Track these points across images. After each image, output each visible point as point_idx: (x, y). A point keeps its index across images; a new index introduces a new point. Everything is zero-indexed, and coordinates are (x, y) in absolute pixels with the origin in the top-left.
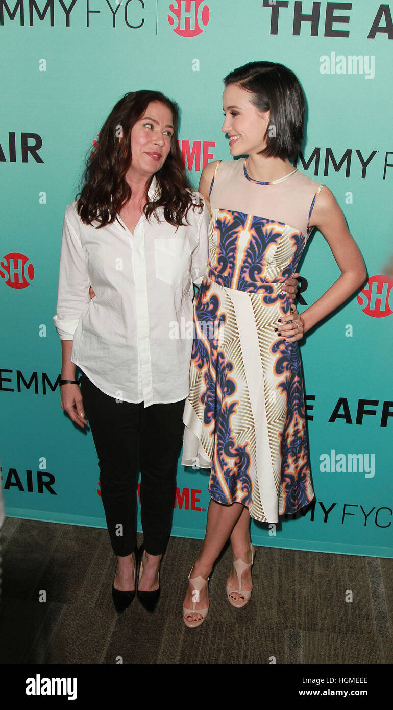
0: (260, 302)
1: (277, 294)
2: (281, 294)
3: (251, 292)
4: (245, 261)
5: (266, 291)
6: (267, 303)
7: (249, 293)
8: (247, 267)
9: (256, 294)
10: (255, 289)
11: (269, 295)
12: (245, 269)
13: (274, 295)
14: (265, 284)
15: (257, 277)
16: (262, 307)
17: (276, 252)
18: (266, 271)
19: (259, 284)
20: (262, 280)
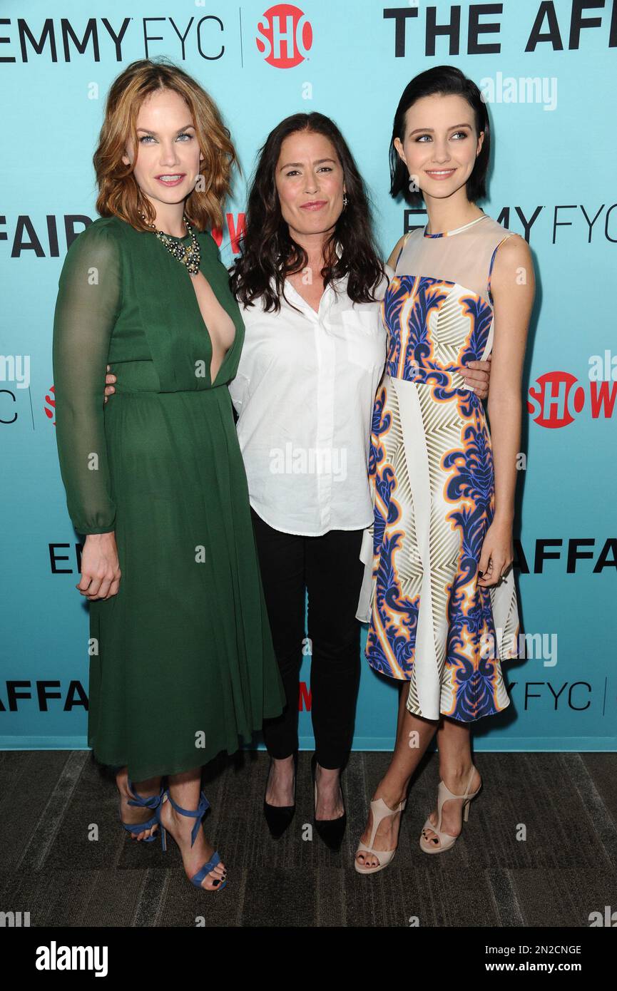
0: (430, 396)
1: (455, 387)
2: (461, 388)
3: (419, 381)
4: (411, 339)
5: (439, 382)
6: (441, 398)
7: (416, 383)
8: (412, 347)
9: (425, 385)
10: (423, 377)
11: (442, 388)
12: (410, 350)
13: (449, 388)
14: (436, 371)
15: (424, 361)
16: (432, 403)
17: (439, 321)
18: (435, 353)
19: (429, 370)
20: (432, 366)
